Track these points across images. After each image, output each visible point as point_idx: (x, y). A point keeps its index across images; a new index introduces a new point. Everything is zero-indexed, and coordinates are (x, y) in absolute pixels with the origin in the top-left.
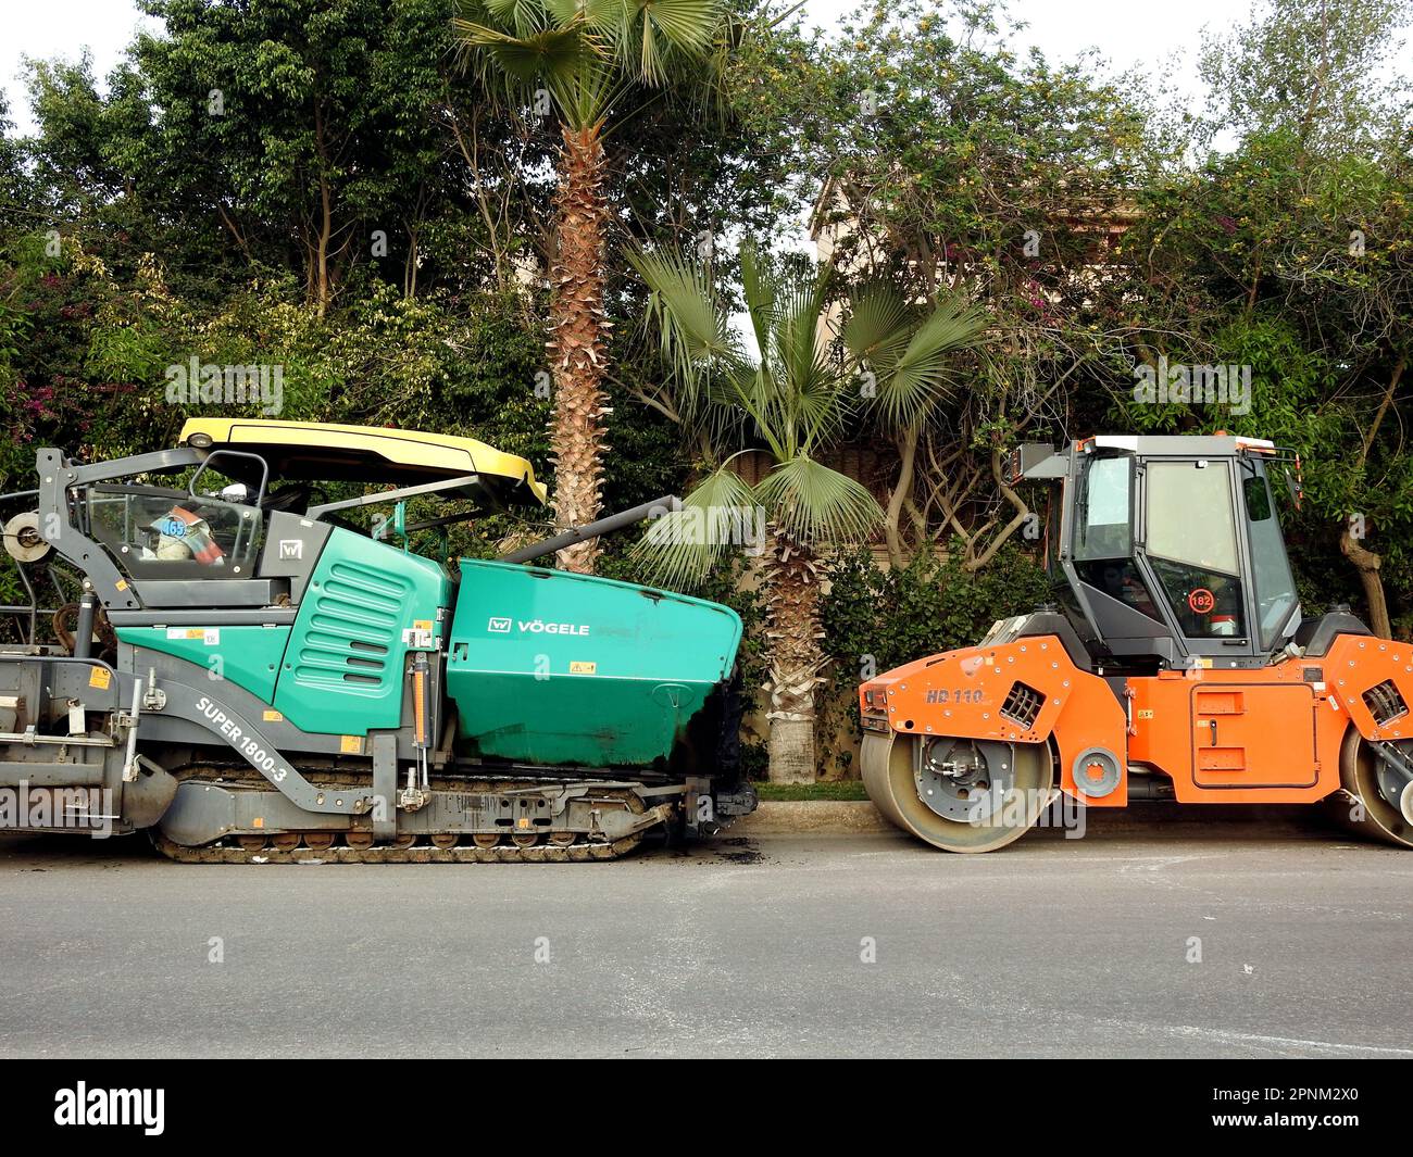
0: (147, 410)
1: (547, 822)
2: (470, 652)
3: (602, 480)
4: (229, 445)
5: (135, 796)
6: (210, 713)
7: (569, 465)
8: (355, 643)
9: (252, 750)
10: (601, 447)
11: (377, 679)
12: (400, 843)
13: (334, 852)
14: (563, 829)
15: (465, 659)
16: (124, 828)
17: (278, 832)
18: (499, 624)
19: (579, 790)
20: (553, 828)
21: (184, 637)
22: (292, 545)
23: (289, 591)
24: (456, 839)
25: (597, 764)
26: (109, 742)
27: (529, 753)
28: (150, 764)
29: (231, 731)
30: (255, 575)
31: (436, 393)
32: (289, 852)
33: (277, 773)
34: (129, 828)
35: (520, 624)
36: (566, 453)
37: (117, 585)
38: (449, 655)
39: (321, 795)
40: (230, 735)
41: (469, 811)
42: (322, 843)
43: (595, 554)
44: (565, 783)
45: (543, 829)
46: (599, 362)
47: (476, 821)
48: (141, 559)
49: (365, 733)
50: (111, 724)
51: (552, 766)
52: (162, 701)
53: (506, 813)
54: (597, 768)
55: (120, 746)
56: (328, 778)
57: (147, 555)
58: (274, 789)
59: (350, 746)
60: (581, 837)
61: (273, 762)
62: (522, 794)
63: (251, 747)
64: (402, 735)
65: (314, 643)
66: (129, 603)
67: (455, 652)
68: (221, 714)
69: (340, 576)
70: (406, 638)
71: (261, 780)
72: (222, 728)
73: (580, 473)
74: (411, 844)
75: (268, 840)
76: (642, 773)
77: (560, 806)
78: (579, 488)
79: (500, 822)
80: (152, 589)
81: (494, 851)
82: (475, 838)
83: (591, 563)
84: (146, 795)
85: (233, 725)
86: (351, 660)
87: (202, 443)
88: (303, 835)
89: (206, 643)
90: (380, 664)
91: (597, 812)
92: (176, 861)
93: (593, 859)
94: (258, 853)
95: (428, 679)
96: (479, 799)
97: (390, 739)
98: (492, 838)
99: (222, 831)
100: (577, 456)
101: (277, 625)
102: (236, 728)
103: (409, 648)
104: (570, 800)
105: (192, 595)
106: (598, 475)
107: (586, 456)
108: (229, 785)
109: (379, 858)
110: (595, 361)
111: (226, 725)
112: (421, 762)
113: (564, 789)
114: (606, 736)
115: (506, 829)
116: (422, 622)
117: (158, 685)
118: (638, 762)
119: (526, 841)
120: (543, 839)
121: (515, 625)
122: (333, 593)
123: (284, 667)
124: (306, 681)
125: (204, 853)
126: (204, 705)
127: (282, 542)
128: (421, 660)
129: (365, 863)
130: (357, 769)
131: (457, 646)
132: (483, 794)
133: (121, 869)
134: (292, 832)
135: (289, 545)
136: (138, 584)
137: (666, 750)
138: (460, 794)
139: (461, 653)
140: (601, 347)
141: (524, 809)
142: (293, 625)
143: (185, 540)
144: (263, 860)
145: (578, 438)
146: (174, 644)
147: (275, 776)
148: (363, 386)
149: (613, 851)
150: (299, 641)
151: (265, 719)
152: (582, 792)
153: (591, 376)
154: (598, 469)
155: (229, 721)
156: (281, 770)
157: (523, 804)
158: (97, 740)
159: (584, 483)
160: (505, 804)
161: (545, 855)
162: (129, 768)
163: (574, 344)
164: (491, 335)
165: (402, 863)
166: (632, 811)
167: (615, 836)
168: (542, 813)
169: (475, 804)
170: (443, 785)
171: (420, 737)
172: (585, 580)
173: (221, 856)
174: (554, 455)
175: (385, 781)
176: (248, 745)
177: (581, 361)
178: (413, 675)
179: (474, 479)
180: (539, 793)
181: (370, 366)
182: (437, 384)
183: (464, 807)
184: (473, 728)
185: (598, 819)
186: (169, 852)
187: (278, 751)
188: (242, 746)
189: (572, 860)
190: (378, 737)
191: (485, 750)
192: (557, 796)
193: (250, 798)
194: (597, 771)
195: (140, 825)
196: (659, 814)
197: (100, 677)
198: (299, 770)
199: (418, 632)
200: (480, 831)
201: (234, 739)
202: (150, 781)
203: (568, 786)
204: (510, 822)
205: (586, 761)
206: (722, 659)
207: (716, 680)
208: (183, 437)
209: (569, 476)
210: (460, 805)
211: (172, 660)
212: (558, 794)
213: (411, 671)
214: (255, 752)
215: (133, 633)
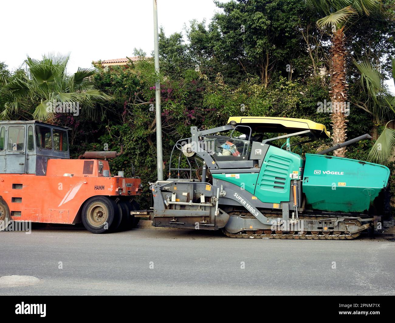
0: (219, 115)
1: (332, 228)
2: (309, 179)
3: (347, 130)
4: (241, 124)
5: (218, 220)
6: (237, 197)
7: (337, 126)
8: (276, 178)
9: (249, 207)
10: (346, 120)
11: (283, 188)
12: (290, 233)
13: (272, 236)
14: (337, 230)
15: (308, 182)
16: (216, 228)
17: (257, 230)
18: (317, 172)
19: (342, 219)
20: (334, 230)
21: (230, 176)
22: (259, 151)
23: (258, 163)
24: (306, 233)
25: (347, 212)
26: (211, 205)
27: (327, 208)
28: (222, 211)
29: (243, 202)
30: (249, 159)
31: (298, 107)
32: (260, 236)
33: (256, 213)
34: (217, 228)
35: (323, 172)
36: (336, 123)
37: (212, 163)
38: (303, 181)
39: (268, 220)
40: (243, 203)
41: (310, 225)
42: (269, 233)
43: (345, 152)
44: (337, 217)
45: (331, 230)
46: (345, 96)
47: (312, 227)
48: (218, 155)
49: (280, 203)
50: (211, 200)
51: (334, 212)
52: (225, 194)
53: (320, 226)
54: (347, 213)
55: (214, 206)
56: (270, 215)
57: (220, 154)
58: (255, 218)
59: (276, 206)
60: (342, 233)
61: (255, 211)
62: (325, 220)
64: (290, 203)
65: (265, 178)
66: (215, 167)
67: (305, 180)
68: (240, 197)
69: (272, 159)
70: (291, 176)
71: (252, 216)
72: (241, 201)
73: (340, 128)
74: (294, 234)
75: (254, 232)
76: (360, 215)
77: (336, 224)
78: (340, 133)
79: (319, 228)
80: (221, 163)
81: (317, 236)
82: (312, 232)
83: (344, 154)
84: (221, 219)
86: (275, 182)
87: (234, 123)
88: (263, 231)
89: (236, 178)
90: (284, 183)
91: (347, 226)
92: (229, 237)
93: (346, 239)
94: (251, 235)
95: (297, 187)
96: (312, 221)
97: (287, 204)
98: (316, 232)
99: (241, 229)
100: (339, 123)
101: (255, 173)
102: (245, 201)
103: (292, 179)
104: (339, 222)
105: (232, 165)
106: (345, 129)
107: (342, 123)
108: (243, 217)
109: (285, 238)
110: (344, 96)
111: (242, 200)
112: (296, 211)
113: (337, 219)
114: (349, 204)
115: (320, 230)
116: (295, 172)
117: (224, 189)
118: (359, 211)
119: (327, 234)
120: (331, 233)
122: (270, 164)
123: (257, 185)
124: (263, 188)
125: (237, 235)
126: (236, 195)
127: (256, 150)
128: (295, 182)
129: (281, 239)
130: (278, 213)
131: (305, 178)
132: (314, 220)
133: (215, 239)
134: (260, 230)
135: (258, 151)
136: (217, 162)
137: (368, 208)
138: (307, 220)
139: (306, 180)
140: (345, 92)
141: (326, 224)
142: (259, 173)
143: (230, 150)
144: (253, 237)
145: (339, 118)
146: (227, 178)
147: (256, 215)
148: (277, 106)
149: (352, 237)
150: (261, 177)
151: (252, 199)
152: (343, 220)
153: (342, 100)
154: (345, 127)
155: (243, 199)
156: (257, 213)
157: (325, 223)
158: (208, 204)
159: (341, 131)
160: (320, 223)
161: (332, 238)
162: (216, 212)
163: (337, 91)
164: (313, 90)
165: (291, 239)
166: (358, 226)
167: (353, 232)
168: (331, 226)
169: (312, 223)
170: (302, 217)
171: (295, 204)
172: (342, 159)
173: (241, 236)
174: (332, 123)
175: (286, 216)
176: (248, 206)
177: (339, 96)
178: (293, 186)
179: (309, 131)
180: (330, 220)
181: (279, 100)
182: (298, 105)
183: (308, 224)
184: (310, 201)
185: (347, 227)
186: (228, 235)
187: (257, 208)
188: (246, 206)
189: (340, 239)
190: (284, 204)
191: (314, 208)
192: (335, 221)
193: (249, 220)
194: (347, 214)
195: (220, 227)
196: (366, 226)
197: (208, 188)
198: (262, 213)
199: (294, 174)
200: (313, 230)
201: (244, 204)
202: (222, 215)
203: (338, 218)
204: (322, 228)
205: (344, 211)
206: (384, 181)
207: (382, 188)
208: (229, 122)
209: (337, 129)
211: (227, 183)
212: (336, 220)
213: (292, 185)
214: (250, 208)
215: (217, 176)
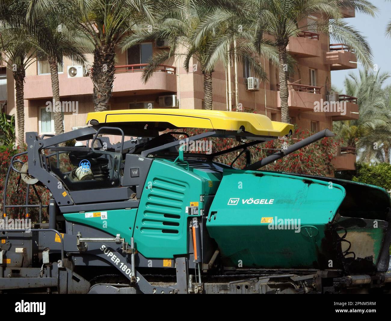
2: (218, 215)
4: (106, 124)
8: (166, 215)
11: (176, 232)
15: (215, 219)
19: (266, 280)
21: (92, 217)
23: (135, 191)
25: (288, 267)
28: (77, 276)
29: (115, 260)
33: (136, 279)
37: (63, 194)
38: (208, 217)
40: (115, 262)
48: (72, 181)
49: (172, 257)
59: (167, 264)
63: (124, 267)
65: (148, 216)
66: (69, 202)
67: (211, 216)
68: (110, 252)
69: (157, 184)
70: (187, 212)
72: (112, 259)
77: (257, 287)
85: (116, 257)
86: (165, 223)
87: (95, 124)
89: (102, 219)
90: (177, 224)
91: (278, 289)
95: (198, 230)
96: (226, 286)
97: (183, 259)
101: (132, 208)
102: (118, 259)
103: (189, 215)
111: (113, 257)
113: (258, 279)
116: (194, 203)
118: (305, 264)
121: (241, 201)
122: (155, 192)
123: (136, 229)
124: (146, 234)
126: (103, 248)
127: (131, 169)
128: (195, 221)
131: (213, 213)
135: (134, 170)
139: (213, 216)
141: (247, 289)
142: (138, 208)
150: (141, 215)
155: (114, 256)
156: (138, 277)
160: (239, 288)
171: (196, 257)
175: (182, 280)
176: (123, 266)
178: (192, 228)
188: (120, 267)
190: (177, 259)
192: (256, 283)
198: (145, 277)
199: (192, 207)
201: (117, 264)
202: (79, 284)
203: (260, 278)
206: (331, 212)
207: (327, 222)
210: (218, 289)
211: (88, 228)
212: (256, 281)
213: (191, 226)
214: (126, 269)
215: (72, 216)
